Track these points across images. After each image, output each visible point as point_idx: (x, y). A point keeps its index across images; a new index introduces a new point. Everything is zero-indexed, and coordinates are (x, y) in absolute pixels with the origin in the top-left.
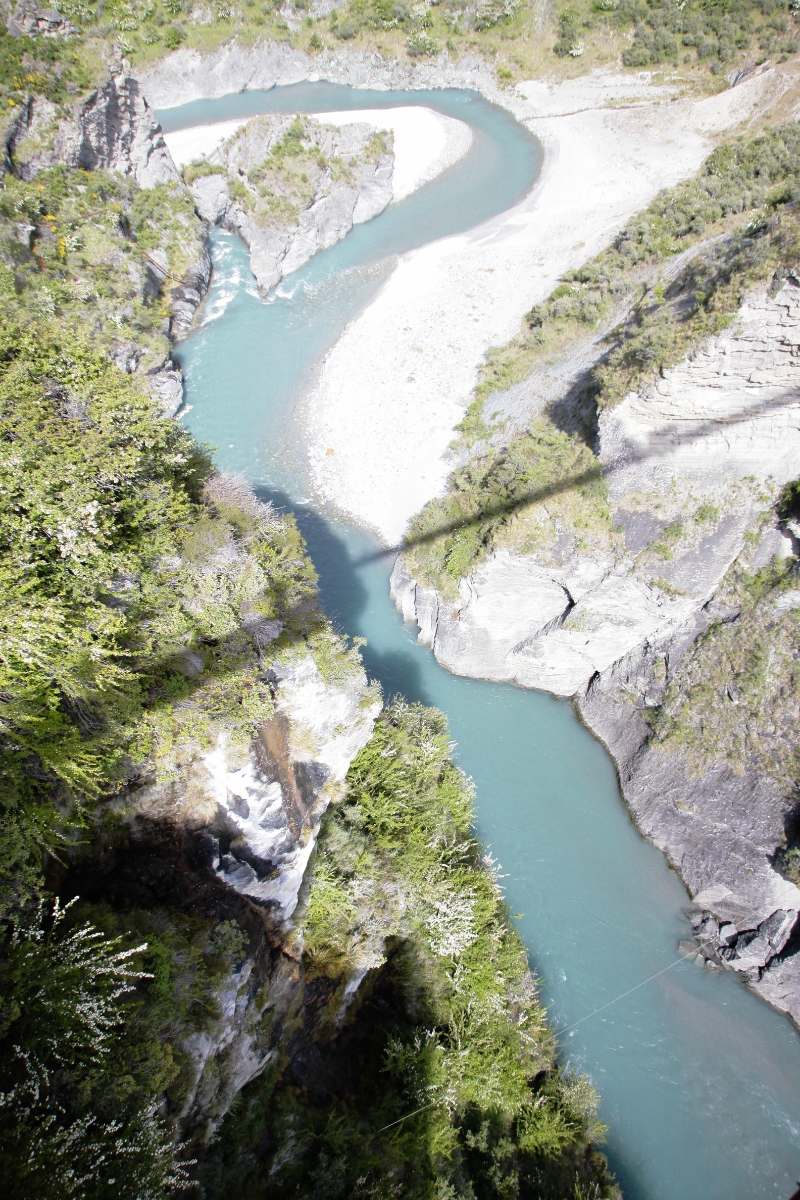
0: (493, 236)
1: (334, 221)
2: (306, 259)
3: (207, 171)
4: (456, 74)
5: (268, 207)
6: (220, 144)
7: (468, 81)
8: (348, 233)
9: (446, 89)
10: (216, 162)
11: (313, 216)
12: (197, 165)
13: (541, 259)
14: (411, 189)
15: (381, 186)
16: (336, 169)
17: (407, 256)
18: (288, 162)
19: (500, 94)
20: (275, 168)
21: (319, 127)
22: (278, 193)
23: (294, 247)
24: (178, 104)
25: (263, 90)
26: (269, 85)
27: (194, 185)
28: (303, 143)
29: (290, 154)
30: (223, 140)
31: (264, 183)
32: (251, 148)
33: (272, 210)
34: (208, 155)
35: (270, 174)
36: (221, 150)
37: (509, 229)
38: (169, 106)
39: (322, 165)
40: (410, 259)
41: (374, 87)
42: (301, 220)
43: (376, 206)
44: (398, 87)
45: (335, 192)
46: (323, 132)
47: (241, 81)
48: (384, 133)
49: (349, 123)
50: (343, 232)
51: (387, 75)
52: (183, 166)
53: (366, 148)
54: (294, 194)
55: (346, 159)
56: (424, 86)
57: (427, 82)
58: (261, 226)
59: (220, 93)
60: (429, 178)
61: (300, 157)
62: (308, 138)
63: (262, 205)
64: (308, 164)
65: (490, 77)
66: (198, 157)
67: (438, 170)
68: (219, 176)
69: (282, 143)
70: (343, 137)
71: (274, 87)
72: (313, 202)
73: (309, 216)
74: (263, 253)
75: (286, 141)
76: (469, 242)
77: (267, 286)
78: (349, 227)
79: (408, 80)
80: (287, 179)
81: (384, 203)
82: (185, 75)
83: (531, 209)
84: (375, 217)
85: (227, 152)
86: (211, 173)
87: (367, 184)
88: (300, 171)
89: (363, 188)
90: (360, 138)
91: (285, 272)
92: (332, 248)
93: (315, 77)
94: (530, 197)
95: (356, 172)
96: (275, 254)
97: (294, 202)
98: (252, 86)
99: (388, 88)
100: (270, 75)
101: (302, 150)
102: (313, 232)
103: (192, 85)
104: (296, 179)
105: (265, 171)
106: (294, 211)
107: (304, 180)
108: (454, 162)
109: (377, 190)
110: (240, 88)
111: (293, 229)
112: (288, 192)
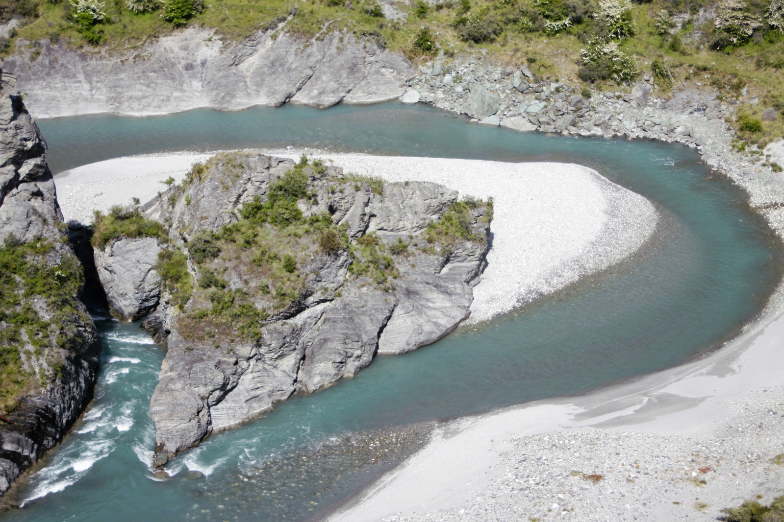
0: (630, 411)
1: (336, 345)
2: (266, 405)
3: (133, 228)
4: (661, 117)
5: (210, 306)
6: (164, 188)
7: (679, 130)
8: (361, 369)
9: (637, 139)
10: (154, 216)
11: (296, 332)
12: (119, 216)
13: (704, 471)
14: (507, 304)
15: (448, 293)
16: (362, 255)
17: (453, 426)
18: (268, 234)
19: (733, 157)
20: (240, 239)
21: (344, 180)
22: (235, 283)
23: (246, 381)
24: (164, 112)
25: (317, 107)
26: (332, 99)
27: (108, 249)
28: (302, 206)
29: (274, 221)
30: (170, 181)
31: (213, 265)
32: (204, 203)
33: (218, 312)
34: (143, 203)
35: (228, 249)
36: (165, 198)
37: (665, 402)
38: (145, 114)
39: (331, 247)
40: (455, 433)
41: (508, 123)
42: (266, 337)
43: (427, 328)
44: (551, 128)
45: (351, 294)
46: (349, 190)
47: (283, 88)
48: (472, 204)
49: (403, 180)
50: (351, 367)
51: (536, 107)
52: (97, 214)
53: (431, 226)
54: (265, 290)
55: (387, 239)
56: (598, 131)
57: (604, 125)
58: (186, 338)
59: (241, 102)
60: (545, 289)
61: (291, 228)
62: (313, 199)
63: (201, 301)
64: (304, 241)
65: (724, 126)
66: (125, 203)
67: (571, 276)
68: (154, 241)
69: (265, 201)
70: (388, 203)
71: (339, 103)
72: (300, 308)
73: (287, 329)
74: (179, 385)
75: (274, 198)
76: (580, 417)
77: (171, 447)
78: (367, 358)
79: (570, 117)
80: (257, 262)
81: (446, 323)
82: (189, 67)
83: (721, 371)
84: (422, 347)
85: (173, 202)
86: (140, 234)
87: (418, 287)
88: (286, 251)
89: (409, 293)
90: (420, 208)
91: (217, 425)
92: (321, 391)
93: (412, 96)
94: (730, 347)
95: (401, 266)
96: (202, 390)
97: (260, 304)
98: (301, 98)
99: (533, 128)
100: (333, 85)
101: (297, 216)
102: (290, 361)
103: (197, 84)
104: (275, 265)
105: (219, 244)
106: (256, 318)
107: (290, 267)
108: (603, 267)
109: (438, 300)
110: (280, 98)
111: (246, 350)
112: (253, 284)
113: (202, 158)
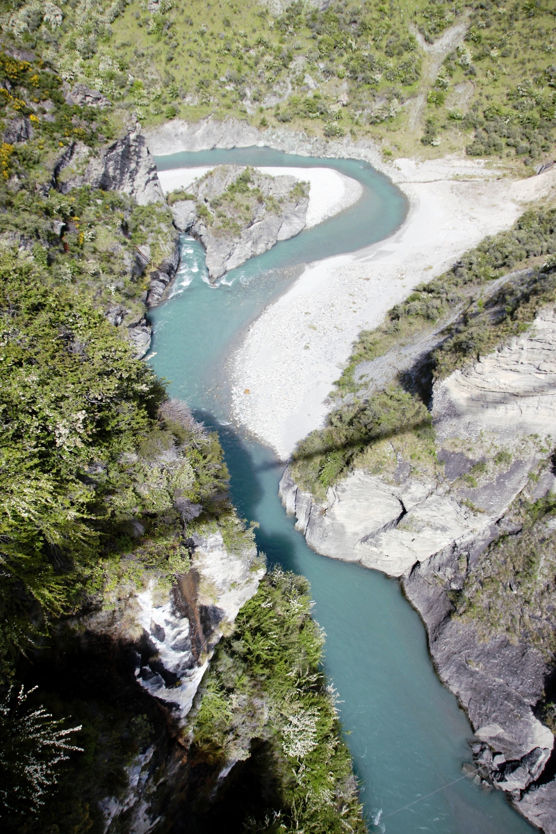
0: (372, 256)
1: (265, 237)
2: (244, 261)
3: (183, 197)
4: (354, 150)
5: (221, 224)
6: (194, 181)
7: (362, 155)
8: (273, 246)
9: (347, 159)
10: (190, 192)
11: (251, 233)
12: (177, 193)
13: (402, 275)
14: (319, 221)
15: (298, 217)
16: (270, 204)
17: (311, 264)
18: (238, 196)
19: (383, 165)
20: (229, 199)
21: (261, 175)
22: (229, 216)
23: (237, 252)
25: (226, 149)
26: (230, 146)
27: (174, 206)
28: (249, 185)
29: (239, 192)
30: (196, 178)
31: (220, 209)
32: (214, 186)
33: (224, 226)
34: (185, 187)
35: (225, 203)
36: (194, 185)
37: (382, 253)
39: (260, 200)
40: (313, 267)
41: (300, 153)
42: (242, 235)
43: (294, 230)
44: (316, 155)
45: (267, 218)
46: (263, 179)
47: (213, 142)
48: (304, 183)
49: (281, 174)
50: (270, 245)
51: (309, 147)
52: (168, 193)
53: (291, 192)
54: (240, 217)
55: (276, 198)
56: (333, 156)
57: (335, 154)
58: (215, 236)
59: (198, 148)
60: (331, 215)
61: (246, 194)
62: (253, 182)
63: (218, 223)
64: (251, 199)
65: (378, 154)
66: (178, 188)
67: (337, 210)
68: (191, 202)
69: (235, 184)
70: (276, 184)
71: (234, 148)
72: (252, 224)
73: (249, 232)
74: (215, 254)
75: (238, 183)
76: (354, 259)
77: (215, 276)
78: (275, 242)
79: (323, 151)
80: (236, 207)
81: (299, 228)
82: (176, 135)
83: (398, 241)
84: (293, 237)
85: (198, 186)
86: (186, 199)
87: (289, 215)
88: (246, 203)
89: (287, 217)
90: (287, 185)
91: (228, 268)
92: (261, 255)
93: (261, 144)
94: (398, 233)
95: (282, 207)
96: (223, 255)
97: (239, 223)
98: (219, 146)
99: (309, 155)
101: (248, 190)
102: (250, 244)
103: (180, 142)
104: (242, 208)
105: (222, 201)
106: (238, 228)
107: (248, 209)
108: (348, 206)
109: (296, 220)
110: (212, 146)
111: (236, 240)
112: (236, 216)
113: (211, 169)
